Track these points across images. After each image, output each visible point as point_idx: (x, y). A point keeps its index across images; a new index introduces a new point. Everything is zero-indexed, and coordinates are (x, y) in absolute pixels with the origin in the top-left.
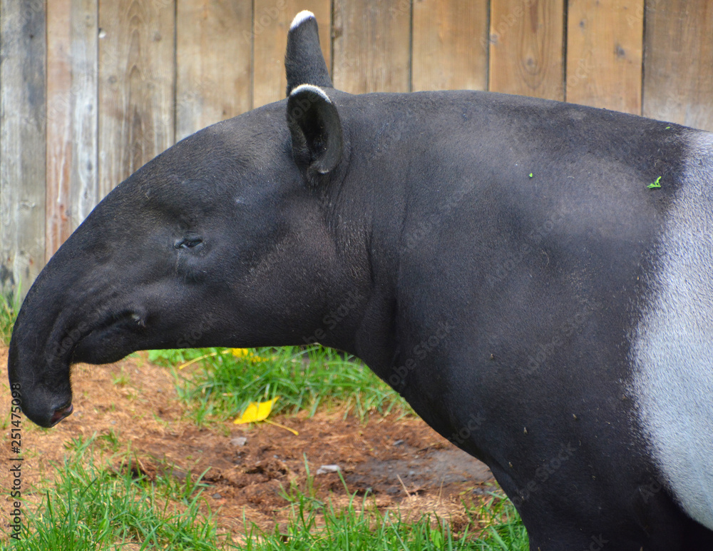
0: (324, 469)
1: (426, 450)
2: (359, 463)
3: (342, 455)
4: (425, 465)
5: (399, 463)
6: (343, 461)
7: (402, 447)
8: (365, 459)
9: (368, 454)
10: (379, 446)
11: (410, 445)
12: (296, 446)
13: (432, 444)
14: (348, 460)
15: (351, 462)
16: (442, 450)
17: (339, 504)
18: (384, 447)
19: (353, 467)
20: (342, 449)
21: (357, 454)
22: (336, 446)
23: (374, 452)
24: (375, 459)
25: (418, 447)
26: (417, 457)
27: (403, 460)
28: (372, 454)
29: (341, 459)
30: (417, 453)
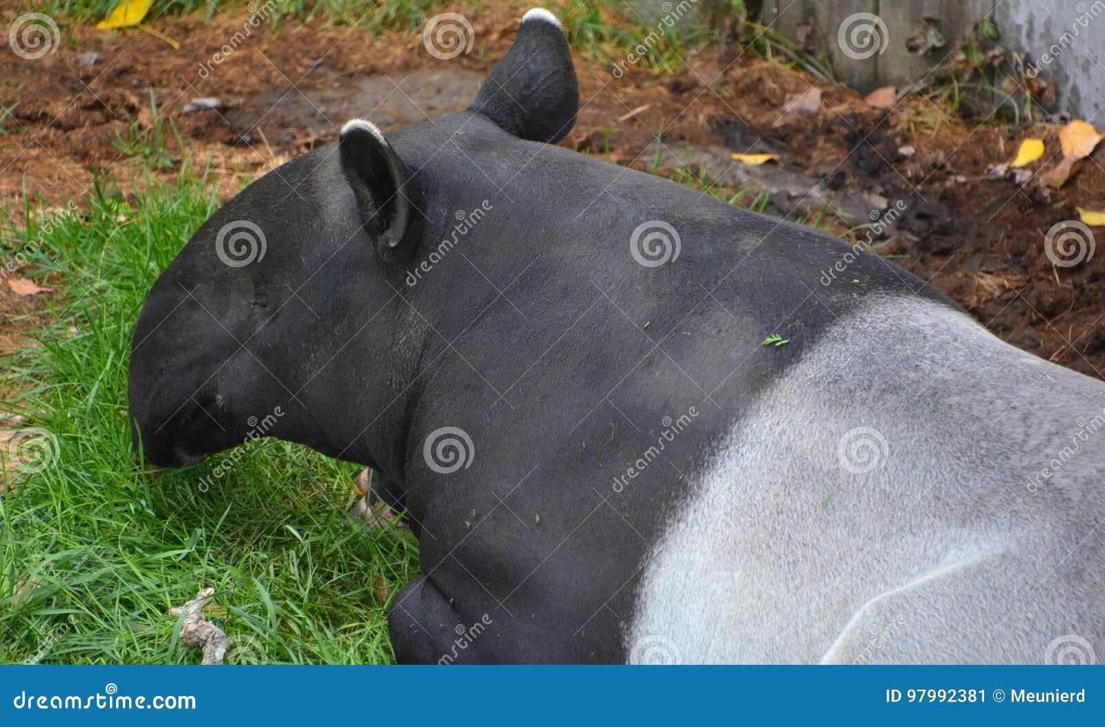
0: (194, 105)
1: (351, 75)
2: (253, 93)
3: (230, 82)
4: (343, 99)
5: (311, 94)
6: (229, 92)
7: (321, 70)
8: (263, 88)
9: (267, 80)
10: (287, 68)
11: (333, 67)
12: (169, 67)
13: (361, 67)
14: (237, 89)
15: (239, 93)
16: (373, 75)
17: (198, 159)
18: (295, 70)
19: (241, 100)
20: (231, 73)
21: (253, 80)
22: (224, 67)
23: (277, 77)
24: (276, 89)
25: (342, 69)
26: (336, 85)
27: (316, 89)
28: (273, 80)
29: (227, 87)
30: (338, 80)
